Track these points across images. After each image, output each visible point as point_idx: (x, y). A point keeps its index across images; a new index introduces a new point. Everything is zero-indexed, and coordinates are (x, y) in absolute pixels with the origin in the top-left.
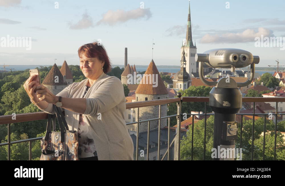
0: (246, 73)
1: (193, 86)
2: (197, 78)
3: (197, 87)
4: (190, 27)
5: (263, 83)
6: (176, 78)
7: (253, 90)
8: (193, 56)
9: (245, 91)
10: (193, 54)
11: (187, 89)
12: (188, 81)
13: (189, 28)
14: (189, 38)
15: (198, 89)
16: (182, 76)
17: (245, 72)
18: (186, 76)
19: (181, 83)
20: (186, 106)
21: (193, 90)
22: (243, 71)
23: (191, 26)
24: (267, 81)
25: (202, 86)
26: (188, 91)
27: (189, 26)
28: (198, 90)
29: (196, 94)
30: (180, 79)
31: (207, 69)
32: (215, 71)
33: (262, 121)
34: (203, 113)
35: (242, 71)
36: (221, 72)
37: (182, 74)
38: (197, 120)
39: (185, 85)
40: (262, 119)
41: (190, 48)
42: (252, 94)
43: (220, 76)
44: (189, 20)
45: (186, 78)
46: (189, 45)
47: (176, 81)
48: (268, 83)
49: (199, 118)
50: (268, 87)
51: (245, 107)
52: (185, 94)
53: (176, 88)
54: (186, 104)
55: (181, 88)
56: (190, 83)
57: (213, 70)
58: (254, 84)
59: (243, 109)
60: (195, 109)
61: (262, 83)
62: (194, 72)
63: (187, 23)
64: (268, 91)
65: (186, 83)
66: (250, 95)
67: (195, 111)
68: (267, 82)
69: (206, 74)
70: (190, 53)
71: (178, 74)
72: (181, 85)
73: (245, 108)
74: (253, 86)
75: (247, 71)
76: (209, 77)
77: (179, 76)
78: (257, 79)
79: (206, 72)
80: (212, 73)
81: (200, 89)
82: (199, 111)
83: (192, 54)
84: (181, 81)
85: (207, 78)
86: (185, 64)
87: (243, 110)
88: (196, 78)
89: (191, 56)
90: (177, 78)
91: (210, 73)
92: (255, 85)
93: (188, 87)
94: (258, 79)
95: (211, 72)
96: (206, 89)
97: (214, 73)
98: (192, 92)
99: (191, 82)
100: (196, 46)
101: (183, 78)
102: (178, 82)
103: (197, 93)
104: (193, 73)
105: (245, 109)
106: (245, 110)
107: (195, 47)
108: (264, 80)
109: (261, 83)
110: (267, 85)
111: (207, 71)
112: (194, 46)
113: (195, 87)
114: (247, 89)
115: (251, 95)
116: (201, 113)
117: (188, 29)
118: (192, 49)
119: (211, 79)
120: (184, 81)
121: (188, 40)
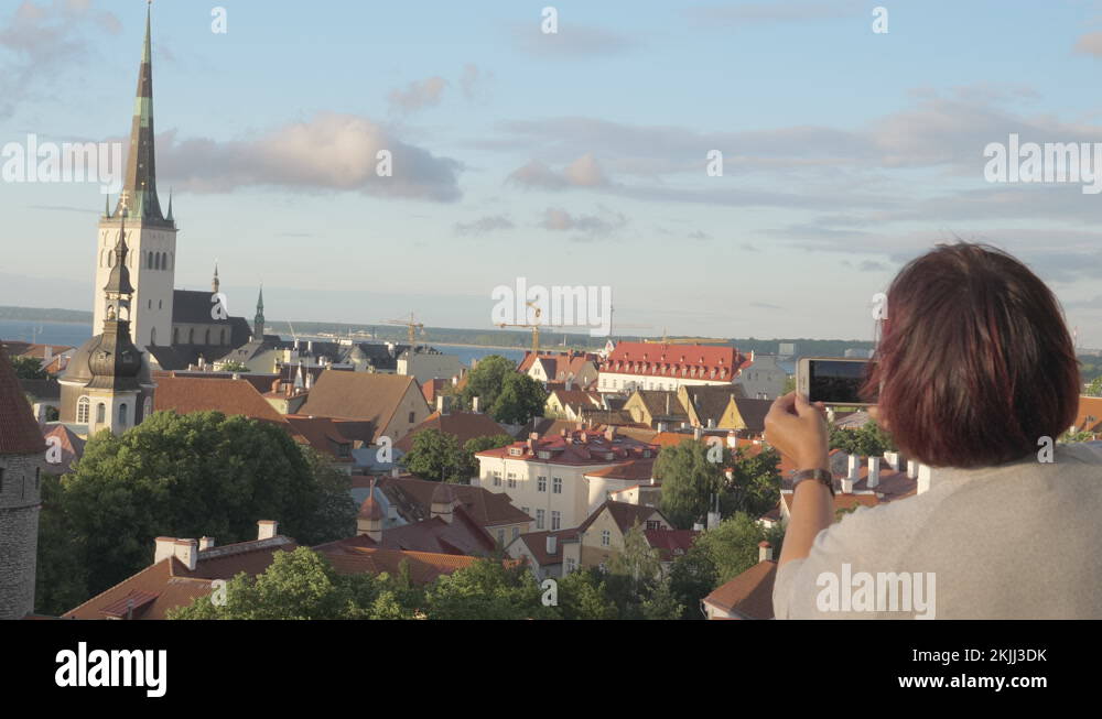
0: (401, 356)
1: (166, 414)
2: (177, 375)
3: (183, 419)
4: (146, 125)
5: (479, 401)
6: (77, 373)
7: (436, 432)
8: (157, 268)
9: (401, 435)
10: (158, 254)
11: (132, 429)
12: (139, 388)
13: (142, 130)
14: (138, 180)
15: (189, 426)
16: (111, 361)
17: (399, 351)
18: (130, 361)
19: (106, 398)
20: (131, 511)
21: (165, 433)
22: (391, 347)
23: (151, 121)
24: (493, 393)
25: (207, 415)
26: (140, 436)
27: (141, 119)
28: (192, 432)
29: (182, 452)
30: (97, 378)
31: (223, 332)
32: (261, 341)
33: (489, 576)
34: (212, 544)
35: (387, 343)
36: (290, 345)
37: (108, 354)
38: (186, 580)
39: (123, 406)
40: (487, 566)
41: (143, 228)
42: (433, 453)
43: (287, 367)
44: (146, 90)
45: (127, 373)
46: (140, 214)
47: (78, 385)
48: (498, 404)
49: (194, 568)
50: (498, 421)
51: (401, 510)
52: (124, 450)
53: (77, 423)
54: (130, 501)
55: (101, 420)
56: (148, 398)
57: (255, 338)
58: (440, 405)
59: (394, 520)
60: (173, 524)
61: (475, 400)
62: (158, 344)
63: (135, 105)
64: (500, 438)
65: (130, 399)
66: (422, 454)
67: (175, 533)
68: (495, 398)
69: (219, 357)
70: (142, 251)
71: (91, 352)
72: (102, 405)
73: (402, 516)
74: (436, 415)
75: (409, 347)
76: (237, 369)
77: (93, 361)
78: (451, 380)
79: (216, 347)
80: (246, 352)
81: (198, 426)
82: (195, 535)
83: (151, 253)
84: (103, 387)
85: (226, 372)
86: (126, 304)
87: (394, 524)
88: (173, 373)
89: (150, 267)
90: (82, 372)
91: (235, 351)
92: (444, 409)
93: (138, 419)
94: (455, 381)
95: (245, 348)
96: (225, 426)
97: (258, 353)
98: (157, 444)
99: (151, 393)
100: (174, 215)
101: (116, 375)
102: (87, 393)
103: (184, 446)
104: (153, 349)
105: (403, 522)
106: (400, 528)
107: (169, 225)
108: (485, 388)
109: (471, 400)
110: (493, 410)
111: (222, 337)
112: (165, 215)
113: (177, 418)
114: (411, 430)
115: (427, 455)
116: (204, 544)
117: (137, 136)
118: (152, 232)
119: (242, 377)
120: (118, 388)
121: (138, 187)
